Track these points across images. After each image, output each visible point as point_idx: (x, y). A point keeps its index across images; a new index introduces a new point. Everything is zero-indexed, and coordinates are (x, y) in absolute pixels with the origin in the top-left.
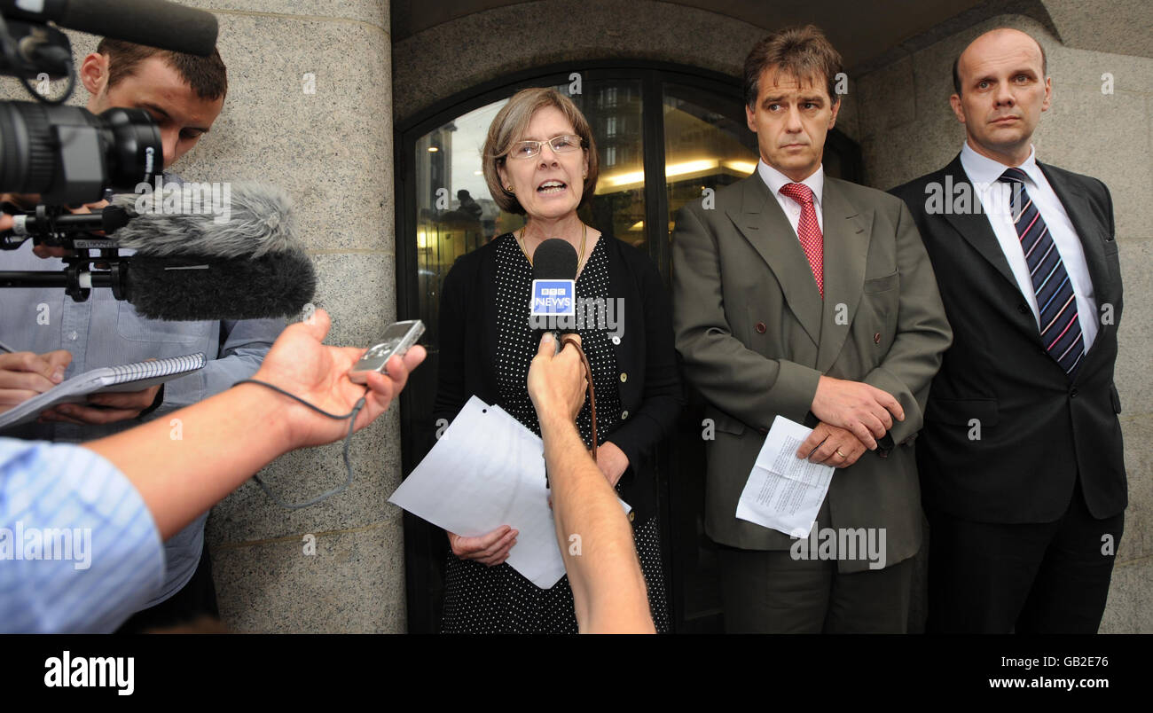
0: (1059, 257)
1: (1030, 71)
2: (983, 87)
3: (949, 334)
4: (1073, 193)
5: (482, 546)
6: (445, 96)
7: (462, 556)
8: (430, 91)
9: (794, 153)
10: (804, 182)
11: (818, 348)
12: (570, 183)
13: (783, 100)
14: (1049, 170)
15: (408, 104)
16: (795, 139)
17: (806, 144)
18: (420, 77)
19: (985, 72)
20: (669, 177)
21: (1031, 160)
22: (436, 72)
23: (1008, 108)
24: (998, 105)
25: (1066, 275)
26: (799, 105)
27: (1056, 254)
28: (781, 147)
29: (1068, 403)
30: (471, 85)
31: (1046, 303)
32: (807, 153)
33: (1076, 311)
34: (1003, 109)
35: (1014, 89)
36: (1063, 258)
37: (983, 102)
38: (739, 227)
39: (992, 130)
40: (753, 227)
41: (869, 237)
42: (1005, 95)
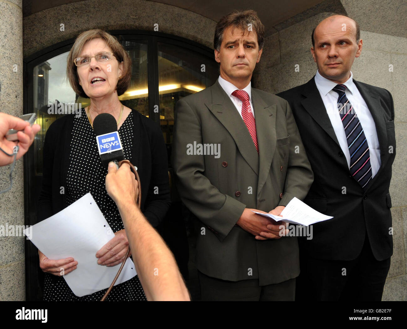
0: (362, 129)
1: (348, 40)
2: (323, 47)
4: (372, 97)
5: (56, 265)
6: (49, 45)
7: (44, 269)
8: (41, 43)
9: (241, 68)
12: (107, 79)
13: (237, 42)
14: (360, 85)
15: (30, 49)
16: (241, 61)
17: (247, 65)
18: (36, 35)
19: (323, 41)
20: (161, 92)
21: (350, 80)
22: (44, 33)
23: (334, 59)
24: (329, 57)
25: (365, 138)
27: (360, 128)
28: (234, 66)
29: (362, 201)
30: (62, 40)
31: (354, 152)
32: (247, 69)
33: (369, 157)
34: (332, 60)
35: (339, 48)
36: (364, 130)
37: (323, 54)
38: (212, 112)
39: (327, 69)
40: (219, 112)
41: (275, 118)
42: (333, 52)
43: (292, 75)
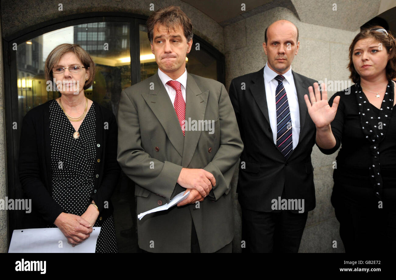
0: (289, 112)
1: (292, 41)
2: (275, 44)
3: (242, 146)
6: (31, 25)
8: (24, 22)
10: (177, 80)
11: (182, 157)
13: (162, 38)
15: (11, 27)
17: (175, 58)
19: (276, 39)
21: (290, 71)
22: (27, 12)
23: (282, 55)
24: (279, 53)
25: (291, 119)
26: (170, 40)
31: (280, 129)
33: (292, 133)
34: (281, 55)
35: (286, 47)
36: (291, 112)
37: (274, 50)
38: (147, 102)
39: (276, 63)
40: (153, 102)
41: (206, 104)
42: (282, 50)
43: (254, 57)
